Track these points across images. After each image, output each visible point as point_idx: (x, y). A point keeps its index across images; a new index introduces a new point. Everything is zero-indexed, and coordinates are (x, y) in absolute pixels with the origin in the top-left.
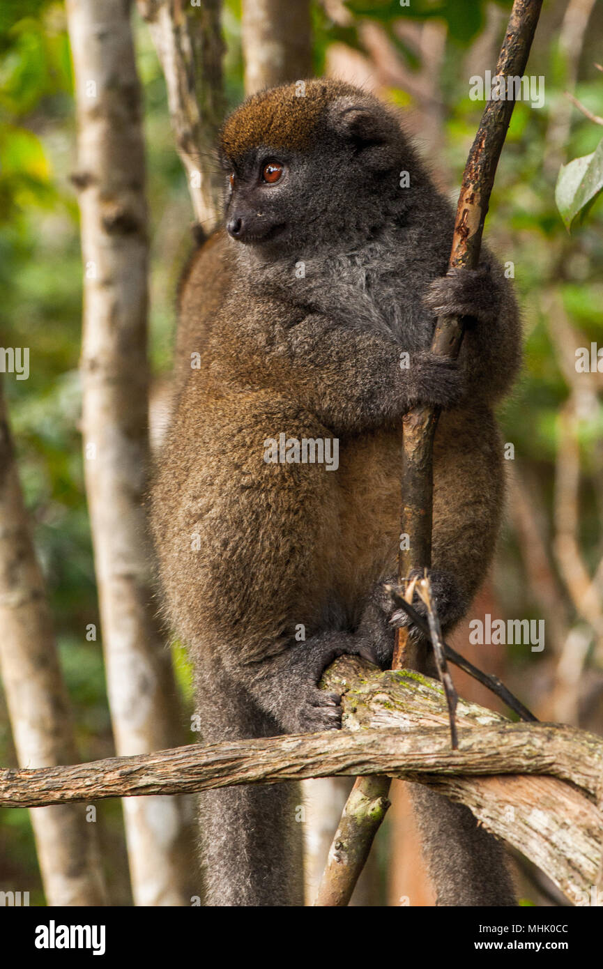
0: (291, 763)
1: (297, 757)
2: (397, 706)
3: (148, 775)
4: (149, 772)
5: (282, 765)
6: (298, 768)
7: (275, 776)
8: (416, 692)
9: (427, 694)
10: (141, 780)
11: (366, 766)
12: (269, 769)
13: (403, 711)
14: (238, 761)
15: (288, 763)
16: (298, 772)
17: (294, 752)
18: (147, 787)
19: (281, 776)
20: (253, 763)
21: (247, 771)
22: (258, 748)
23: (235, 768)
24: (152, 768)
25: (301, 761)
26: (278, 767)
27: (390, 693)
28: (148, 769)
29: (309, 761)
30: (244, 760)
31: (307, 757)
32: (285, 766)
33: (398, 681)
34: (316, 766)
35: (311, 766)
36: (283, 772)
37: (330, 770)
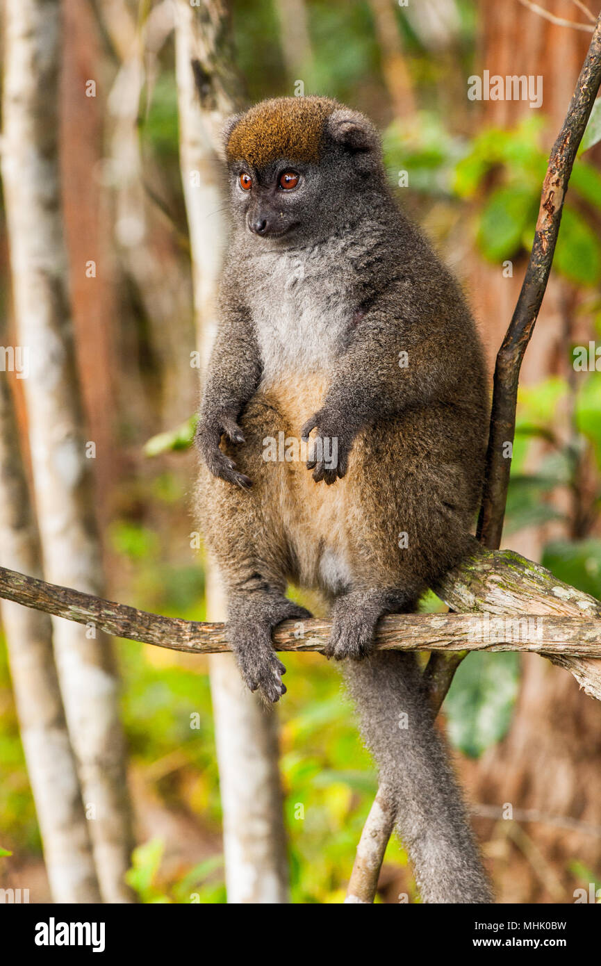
0: (441, 639)
1: (445, 635)
2: (509, 587)
3: (314, 637)
4: (315, 635)
5: (432, 640)
6: (447, 643)
7: (425, 647)
8: (523, 576)
9: (533, 577)
10: (308, 641)
11: (504, 646)
12: (421, 641)
13: (515, 591)
14: (394, 633)
15: (438, 639)
16: (446, 646)
17: (442, 630)
18: (313, 646)
19: (431, 648)
20: (406, 634)
21: (401, 641)
22: (410, 623)
23: (390, 638)
24: (319, 632)
25: (449, 638)
26: (429, 641)
27: (502, 575)
28: (314, 633)
29: (456, 638)
30: (399, 632)
31: (453, 635)
32: (435, 641)
33: (506, 564)
34: (462, 643)
35: (457, 643)
36: (432, 645)
37: (475, 647)
